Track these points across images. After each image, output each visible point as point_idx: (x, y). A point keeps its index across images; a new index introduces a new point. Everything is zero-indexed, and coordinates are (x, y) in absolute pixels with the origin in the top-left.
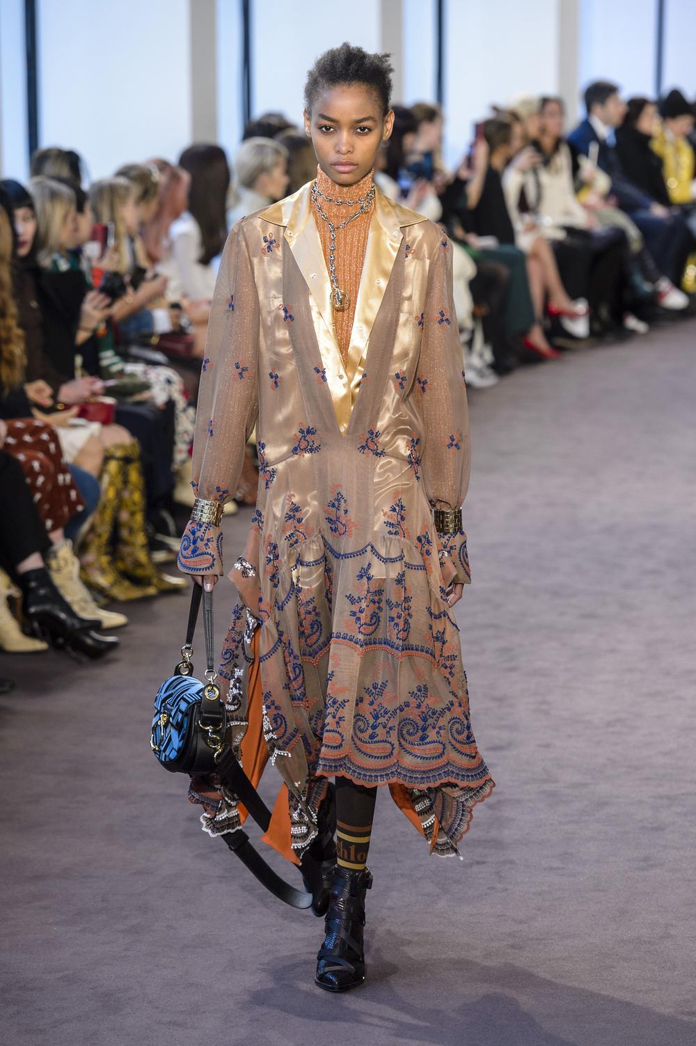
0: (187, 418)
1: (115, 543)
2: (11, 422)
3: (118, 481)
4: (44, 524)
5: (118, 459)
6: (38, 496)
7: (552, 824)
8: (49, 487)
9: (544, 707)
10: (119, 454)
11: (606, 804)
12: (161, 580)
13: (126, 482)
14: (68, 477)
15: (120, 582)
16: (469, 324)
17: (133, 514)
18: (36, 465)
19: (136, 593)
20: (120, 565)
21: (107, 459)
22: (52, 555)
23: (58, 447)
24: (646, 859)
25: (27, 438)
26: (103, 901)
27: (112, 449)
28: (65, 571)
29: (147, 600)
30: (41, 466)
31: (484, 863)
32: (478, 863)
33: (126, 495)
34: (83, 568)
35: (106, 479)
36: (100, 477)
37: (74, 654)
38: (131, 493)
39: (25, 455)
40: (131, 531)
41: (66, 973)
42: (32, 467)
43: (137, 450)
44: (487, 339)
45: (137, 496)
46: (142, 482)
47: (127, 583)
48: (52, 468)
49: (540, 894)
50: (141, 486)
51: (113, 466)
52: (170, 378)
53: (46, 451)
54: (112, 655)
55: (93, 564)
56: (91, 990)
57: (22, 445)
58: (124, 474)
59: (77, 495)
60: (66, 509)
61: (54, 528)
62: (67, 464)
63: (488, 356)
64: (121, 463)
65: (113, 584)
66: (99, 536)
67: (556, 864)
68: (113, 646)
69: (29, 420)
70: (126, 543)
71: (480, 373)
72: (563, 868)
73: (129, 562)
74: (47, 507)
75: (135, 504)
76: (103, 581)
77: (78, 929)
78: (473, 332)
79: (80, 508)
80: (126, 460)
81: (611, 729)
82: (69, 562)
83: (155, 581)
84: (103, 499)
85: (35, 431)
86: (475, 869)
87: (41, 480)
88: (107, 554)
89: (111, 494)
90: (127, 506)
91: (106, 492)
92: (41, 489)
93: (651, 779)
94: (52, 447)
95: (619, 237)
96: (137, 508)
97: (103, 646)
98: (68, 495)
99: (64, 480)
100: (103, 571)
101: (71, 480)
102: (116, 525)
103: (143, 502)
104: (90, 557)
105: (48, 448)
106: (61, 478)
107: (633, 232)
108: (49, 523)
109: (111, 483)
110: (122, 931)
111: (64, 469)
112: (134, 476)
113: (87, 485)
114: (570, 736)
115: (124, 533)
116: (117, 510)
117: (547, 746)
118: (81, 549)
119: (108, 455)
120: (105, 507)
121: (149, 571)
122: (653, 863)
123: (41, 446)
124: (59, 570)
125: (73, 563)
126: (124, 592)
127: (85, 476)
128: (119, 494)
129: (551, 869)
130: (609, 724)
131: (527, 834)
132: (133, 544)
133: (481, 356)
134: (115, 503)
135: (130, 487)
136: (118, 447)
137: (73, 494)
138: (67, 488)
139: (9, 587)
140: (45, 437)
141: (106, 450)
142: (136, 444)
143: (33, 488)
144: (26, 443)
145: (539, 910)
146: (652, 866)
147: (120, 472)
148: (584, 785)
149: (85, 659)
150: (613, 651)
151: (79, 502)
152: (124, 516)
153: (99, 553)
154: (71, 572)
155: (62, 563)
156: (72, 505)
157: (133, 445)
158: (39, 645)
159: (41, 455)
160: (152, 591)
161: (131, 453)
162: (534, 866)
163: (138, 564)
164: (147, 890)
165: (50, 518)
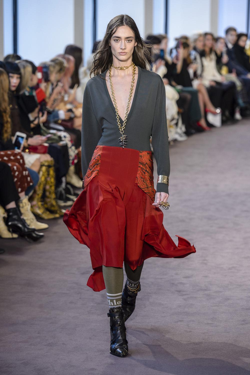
0: (72, 150)
1: (44, 197)
2: (6, 151)
3: (46, 174)
4: (18, 190)
5: (46, 166)
6: (16, 179)
7: (208, 307)
8: (20, 176)
9: (205, 262)
10: (46, 164)
11: (229, 299)
12: (61, 212)
13: (48, 174)
14: (27, 172)
15: (45, 212)
16: (176, 117)
17: (51, 186)
18: (15, 168)
19: (51, 216)
20: (46, 206)
21: (42, 166)
22: (21, 202)
23: (24, 161)
24: (244, 321)
25: (12, 158)
26: (38, 333)
27: (44, 162)
28: (25, 208)
29: (55, 219)
30: (17, 168)
31: (182, 321)
32: (180, 321)
33: (48, 179)
34: (32, 207)
35: (41, 173)
36: (39, 172)
37: (28, 240)
38: (51, 179)
39: (11, 164)
40: (50, 193)
41: (24, 361)
42: (14, 168)
43: (53, 163)
44: (183, 122)
45: (53, 180)
46: (54, 175)
47: (48, 213)
48: (21, 169)
49: (204, 333)
50: (54, 177)
51: (44, 169)
52: (65, 136)
53: (19, 163)
54: (42, 239)
55: (35, 205)
56: (34, 368)
57: (10, 160)
58: (48, 172)
59: (30, 179)
60: (26, 184)
61: (22, 191)
62: (27, 168)
63: (184, 129)
64: (47, 167)
65: (43, 213)
66: (38, 195)
67: (210, 322)
68: (42, 236)
69: (13, 151)
70: (48, 197)
71: (180, 135)
72: (213, 324)
73: (49, 204)
74: (19, 183)
75: (52, 183)
76: (39, 212)
77: (29, 344)
78: (178, 120)
79: (31, 184)
80: (49, 166)
81: (230, 271)
82: (27, 204)
83: (58, 212)
84: (40, 181)
85: (15, 155)
86: (179, 323)
87: (17, 173)
88: (41, 201)
89: (43, 179)
90: (49, 184)
91: (41, 178)
92: (17, 177)
93: (245, 290)
94: (21, 161)
95: (232, 85)
96: (52, 184)
97: (39, 237)
98: (27, 179)
99: (26, 173)
100: (39, 208)
101: (28, 173)
102: (44, 190)
103: (55, 182)
104: (35, 202)
105: (20, 162)
106: (24, 173)
107: (238, 83)
108: (20, 190)
109: (43, 175)
110: (45, 345)
111: (26, 169)
112: (52, 172)
113: (34, 175)
114: (215, 273)
115: (47, 194)
116: (45, 185)
117: (206, 277)
118: (31, 199)
119: (42, 164)
120: (40, 184)
121: (56, 208)
122: (247, 322)
123: (17, 161)
124: (23, 207)
125: (28, 205)
126: (47, 216)
127: (34, 172)
128: (46, 179)
129: (208, 324)
130: (230, 269)
131: (199, 310)
132: (51, 198)
133: (181, 129)
134: (44, 182)
135: (50, 176)
136: (46, 161)
137: (29, 179)
138: (26, 177)
139: (4, 214)
140: (19, 157)
141: (41, 163)
142: (53, 161)
143: (14, 177)
144: (11, 159)
145: (203, 339)
146: (246, 323)
147: (46, 171)
148: (221, 292)
149: (32, 241)
150: (231, 241)
151: (31, 182)
152: (48, 187)
153: (38, 201)
154: (27, 208)
155: (24, 205)
156: (28, 183)
157: (51, 161)
158: (15, 236)
159: (17, 164)
160: (57, 216)
161: (50, 163)
162: (202, 323)
163: (52, 206)
164: (55, 330)
165: (20, 188)
